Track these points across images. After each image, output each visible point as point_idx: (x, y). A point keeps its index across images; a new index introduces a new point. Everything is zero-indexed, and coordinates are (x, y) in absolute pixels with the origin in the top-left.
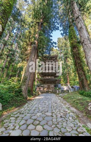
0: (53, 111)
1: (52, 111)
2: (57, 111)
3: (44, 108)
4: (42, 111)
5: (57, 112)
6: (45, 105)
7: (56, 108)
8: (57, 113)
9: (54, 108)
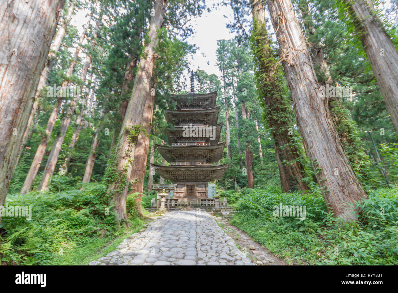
0: (200, 256)
1: (197, 254)
2: (209, 255)
3: (175, 250)
4: (169, 257)
5: (210, 258)
6: (178, 241)
7: (208, 248)
8: (210, 260)
9: (203, 249)
